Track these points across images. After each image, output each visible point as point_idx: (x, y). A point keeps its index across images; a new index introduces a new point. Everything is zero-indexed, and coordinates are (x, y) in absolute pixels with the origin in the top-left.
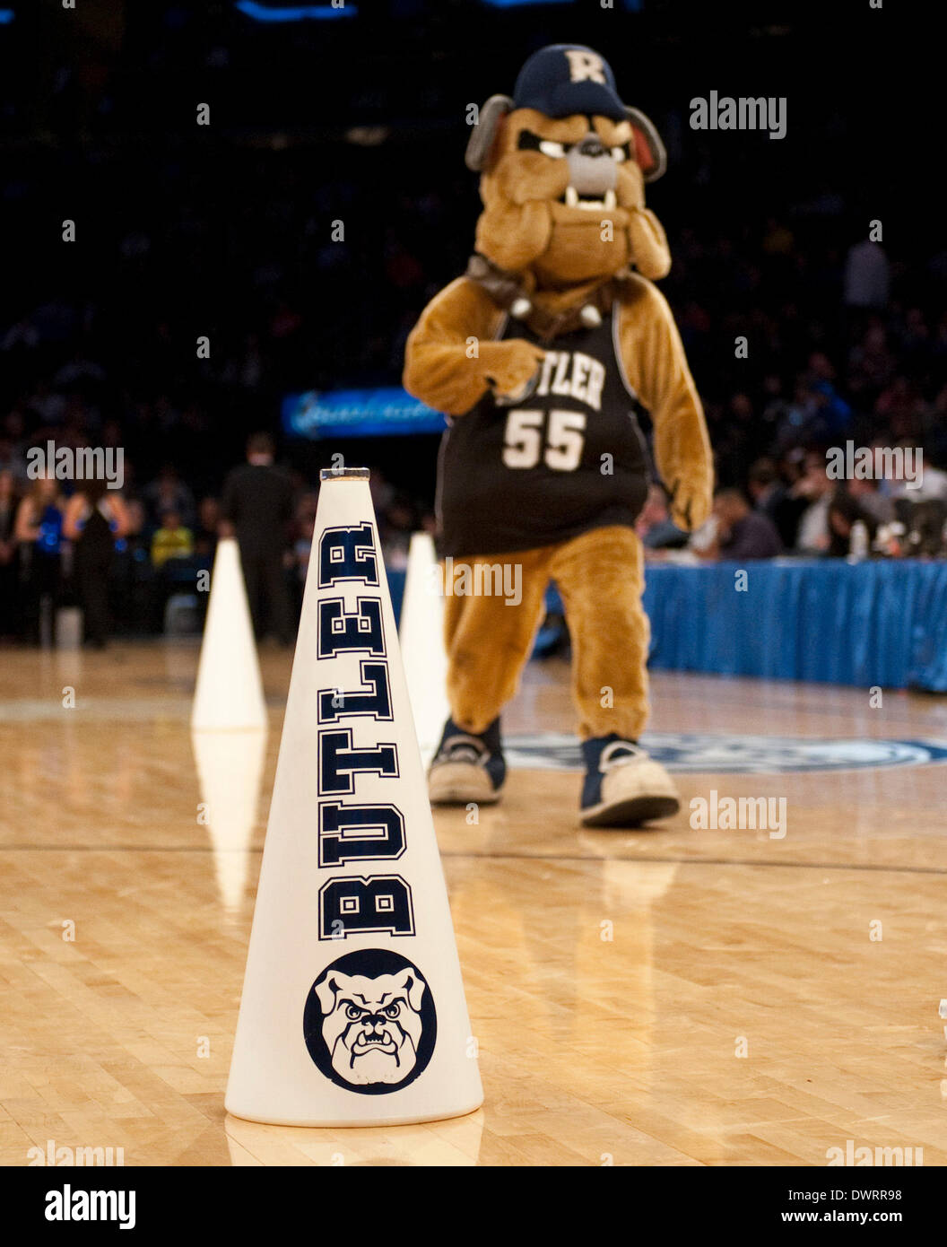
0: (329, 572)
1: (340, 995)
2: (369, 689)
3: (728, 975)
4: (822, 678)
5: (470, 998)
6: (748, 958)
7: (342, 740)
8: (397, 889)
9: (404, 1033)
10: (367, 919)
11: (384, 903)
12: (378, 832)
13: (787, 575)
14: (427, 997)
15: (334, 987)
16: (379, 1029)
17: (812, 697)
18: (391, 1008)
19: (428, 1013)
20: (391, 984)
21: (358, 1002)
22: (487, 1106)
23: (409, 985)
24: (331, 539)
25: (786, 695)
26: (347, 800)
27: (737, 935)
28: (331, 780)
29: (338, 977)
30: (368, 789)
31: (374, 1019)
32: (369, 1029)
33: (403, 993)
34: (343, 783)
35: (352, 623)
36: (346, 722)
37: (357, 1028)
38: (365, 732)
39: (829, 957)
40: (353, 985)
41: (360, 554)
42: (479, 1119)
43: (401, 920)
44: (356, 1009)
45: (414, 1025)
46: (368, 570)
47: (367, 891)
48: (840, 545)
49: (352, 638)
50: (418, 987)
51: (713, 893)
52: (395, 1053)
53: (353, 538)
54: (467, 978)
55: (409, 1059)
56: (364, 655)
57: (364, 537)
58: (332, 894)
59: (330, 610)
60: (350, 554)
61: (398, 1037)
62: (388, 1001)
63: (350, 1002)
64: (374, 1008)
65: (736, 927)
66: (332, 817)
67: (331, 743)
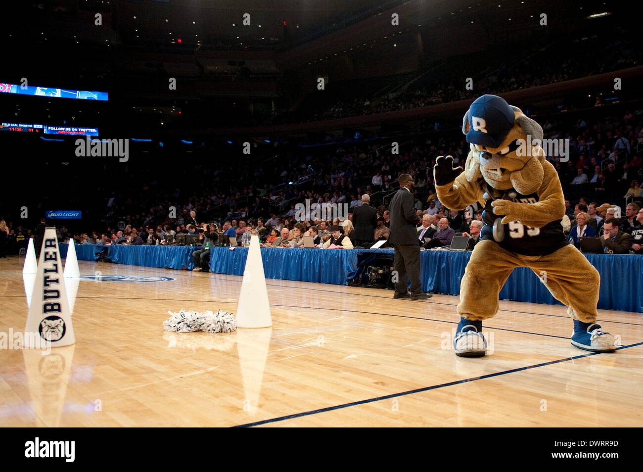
0: (46, 246)
1: (46, 324)
2: (54, 268)
3: (125, 319)
4: (149, 266)
5: (73, 324)
6: (130, 315)
7: (48, 277)
8: (59, 305)
9: (59, 331)
10: (53, 310)
11: (56, 307)
12: (55, 294)
13: (144, 247)
14: (64, 324)
15: (45, 323)
16: (54, 330)
17: (147, 269)
18: (57, 326)
19: (64, 327)
20: (57, 322)
21: (50, 325)
22: (76, 343)
23: (61, 322)
24: (47, 240)
25: (143, 268)
26: (49, 288)
27: (128, 312)
28: (46, 285)
29: (46, 321)
30: (53, 286)
31: (53, 328)
32: (52, 330)
33: (59, 323)
34: (48, 285)
35: (51, 256)
36: (48, 274)
37: (50, 330)
38: (53, 276)
39: (145, 315)
40: (49, 322)
41: (53, 243)
42: (74, 346)
43: (59, 310)
44: (50, 327)
45: (62, 329)
46: (55, 246)
47: (52, 305)
48: (154, 243)
49: (51, 259)
50: (62, 323)
51: (125, 304)
52: (57, 334)
53: (51, 241)
54: (73, 319)
55: (60, 335)
56: (53, 262)
57: (54, 240)
58: (45, 306)
59: (46, 254)
60: (51, 243)
61: (58, 331)
62: (56, 325)
63: (48, 325)
64: (53, 326)
65: (129, 310)
66: (46, 291)
67: (46, 278)
